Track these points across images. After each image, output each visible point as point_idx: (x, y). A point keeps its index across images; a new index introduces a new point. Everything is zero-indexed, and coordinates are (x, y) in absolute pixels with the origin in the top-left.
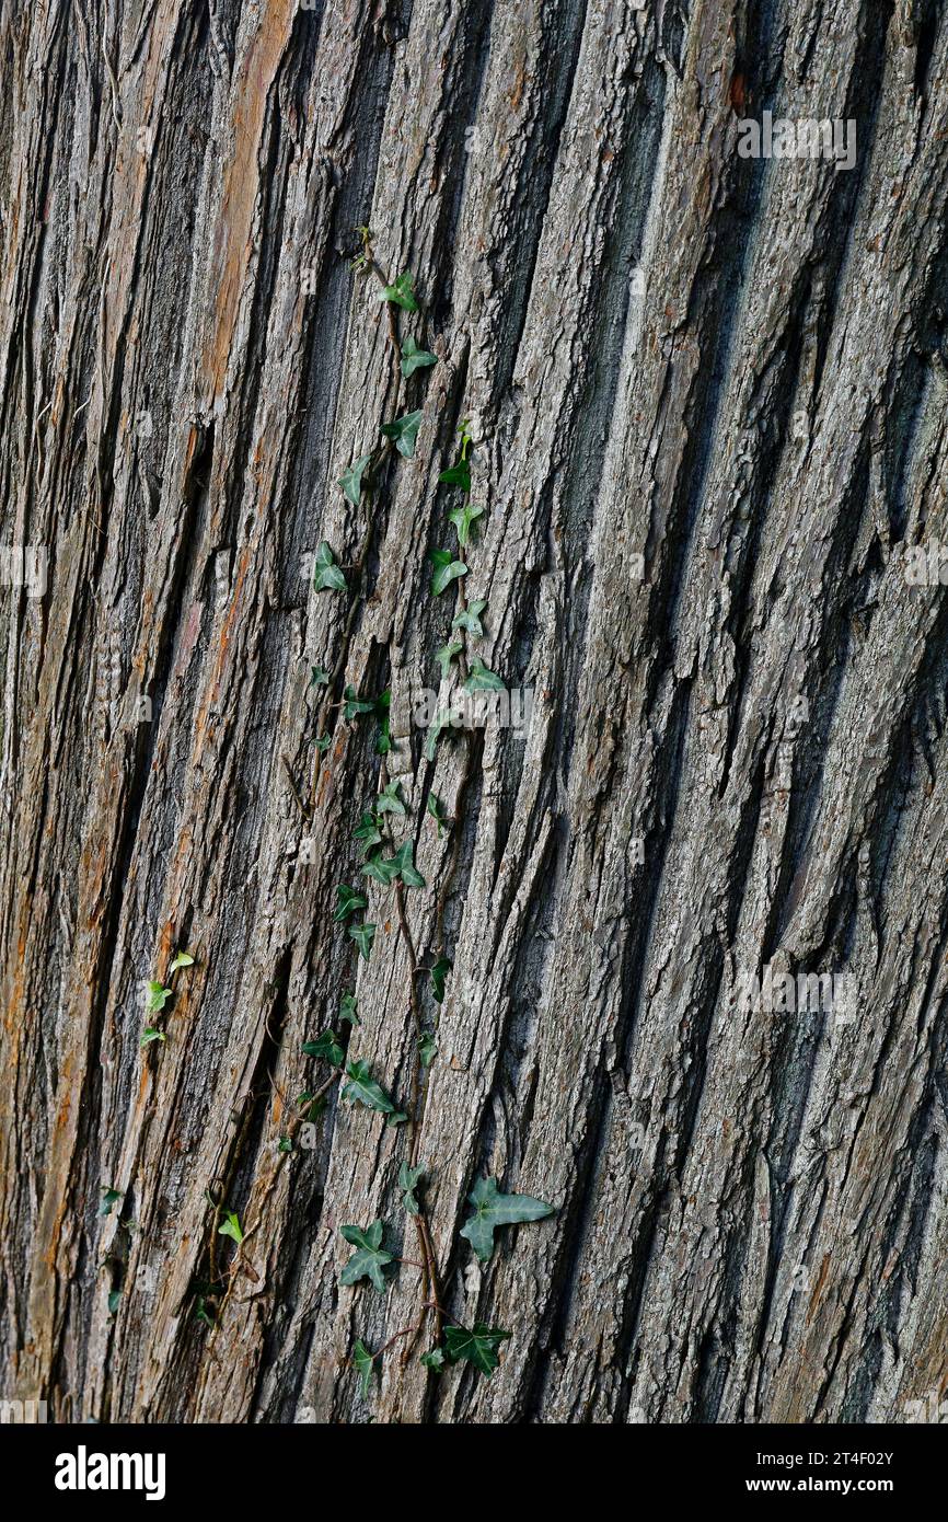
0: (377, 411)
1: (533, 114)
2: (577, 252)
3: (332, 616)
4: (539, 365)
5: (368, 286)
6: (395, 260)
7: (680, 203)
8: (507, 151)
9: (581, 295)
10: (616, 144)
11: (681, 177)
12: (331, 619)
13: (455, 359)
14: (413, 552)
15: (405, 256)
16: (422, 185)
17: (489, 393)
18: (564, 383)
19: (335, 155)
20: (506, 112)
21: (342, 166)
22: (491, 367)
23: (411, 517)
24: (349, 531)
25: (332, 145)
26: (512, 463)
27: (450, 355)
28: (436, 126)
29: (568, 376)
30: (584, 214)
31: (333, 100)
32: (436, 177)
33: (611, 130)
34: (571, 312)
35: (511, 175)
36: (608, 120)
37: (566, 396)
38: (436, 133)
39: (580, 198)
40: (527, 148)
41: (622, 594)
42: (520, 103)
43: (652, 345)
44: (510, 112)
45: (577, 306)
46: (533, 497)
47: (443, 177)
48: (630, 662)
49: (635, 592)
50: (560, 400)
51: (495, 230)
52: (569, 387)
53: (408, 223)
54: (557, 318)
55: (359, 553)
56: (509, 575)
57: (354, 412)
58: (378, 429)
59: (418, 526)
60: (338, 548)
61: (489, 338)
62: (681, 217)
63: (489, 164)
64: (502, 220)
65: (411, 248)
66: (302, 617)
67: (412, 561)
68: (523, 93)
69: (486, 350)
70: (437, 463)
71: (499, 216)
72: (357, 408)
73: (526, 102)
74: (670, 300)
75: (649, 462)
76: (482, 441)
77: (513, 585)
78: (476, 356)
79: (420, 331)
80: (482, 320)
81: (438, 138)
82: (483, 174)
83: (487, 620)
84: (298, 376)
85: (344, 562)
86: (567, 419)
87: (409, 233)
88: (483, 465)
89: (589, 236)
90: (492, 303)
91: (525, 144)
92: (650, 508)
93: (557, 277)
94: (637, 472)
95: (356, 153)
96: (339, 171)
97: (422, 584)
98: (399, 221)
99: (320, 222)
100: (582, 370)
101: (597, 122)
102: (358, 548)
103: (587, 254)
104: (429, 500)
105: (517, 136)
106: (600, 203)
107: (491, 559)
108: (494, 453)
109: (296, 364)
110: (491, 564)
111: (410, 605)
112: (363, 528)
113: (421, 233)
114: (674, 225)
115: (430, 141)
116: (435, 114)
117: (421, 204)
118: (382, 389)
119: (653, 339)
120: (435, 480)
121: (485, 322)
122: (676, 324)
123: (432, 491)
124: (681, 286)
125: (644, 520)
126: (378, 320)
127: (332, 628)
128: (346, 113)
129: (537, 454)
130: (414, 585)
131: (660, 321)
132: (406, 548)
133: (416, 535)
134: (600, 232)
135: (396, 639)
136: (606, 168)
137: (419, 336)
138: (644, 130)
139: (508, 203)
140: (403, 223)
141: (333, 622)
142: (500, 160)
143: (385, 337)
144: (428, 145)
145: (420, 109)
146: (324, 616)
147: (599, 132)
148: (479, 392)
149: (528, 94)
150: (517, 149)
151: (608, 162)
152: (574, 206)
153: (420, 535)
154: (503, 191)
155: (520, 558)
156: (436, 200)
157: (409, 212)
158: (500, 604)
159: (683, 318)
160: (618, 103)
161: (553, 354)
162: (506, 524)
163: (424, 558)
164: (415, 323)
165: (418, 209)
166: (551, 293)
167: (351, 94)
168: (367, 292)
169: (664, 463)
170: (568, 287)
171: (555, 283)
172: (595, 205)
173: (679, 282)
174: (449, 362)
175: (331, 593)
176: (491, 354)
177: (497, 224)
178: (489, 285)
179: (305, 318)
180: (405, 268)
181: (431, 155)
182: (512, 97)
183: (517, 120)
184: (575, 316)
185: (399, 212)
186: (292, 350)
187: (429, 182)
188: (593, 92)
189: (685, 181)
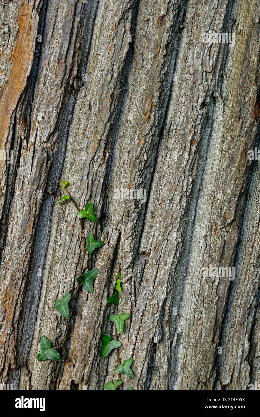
0: (73, 271)
1: (155, 123)
2: (179, 189)
3: (49, 372)
4: (160, 245)
5: (67, 210)
6: (84, 197)
7: (230, 164)
8: (143, 142)
9: (182, 210)
10: (198, 137)
11: (230, 152)
12: (48, 375)
13: (113, 242)
14: (94, 338)
15: (89, 194)
16: (97, 159)
17: (131, 258)
18: (173, 253)
19: (49, 145)
20: (142, 122)
21: (52, 150)
22: (132, 246)
23: (93, 322)
24: (58, 330)
25: (48, 140)
26: (145, 291)
27: (109, 241)
28: (106, 130)
29: (175, 249)
30: (183, 171)
31: (49, 118)
32: (104, 155)
33: (196, 131)
34: (177, 218)
35: (144, 153)
36: (194, 126)
37: (174, 259)
38: (106, 134)
39: (181, 164)
40: (152, 140)
41: (203, 351)
42: (149, 118)
43: (215, 232)
44: (144, 123)
45: (180, 215)
46: (158, 308)
47: (108, 155)
48: (206, 382)
49: (208, 349)
50: (171, 261)
51: (136, 180)
52: (175, 254)
53: (90, 179)
54: (169, 221)
55: (62, 340)
56: (145, 346)
57: (60, 272)
58: (73, 280)
59: (97, 326)
60: (53, 339)
61: (132, 232)
62: (231, 171)
63: (133, 148)
64: (139, 175)
65: (91, 190)
66: (29, 373)
67: (94, 343)
68: (151, 113)
69: (130, 238)
70: (105, 295)
71: (138, 173)
72: (61, 270)
73: (152, 118)
74: (226, 210)
75: (214, 288)
76: (126, 282)
77: (147, 350)
78: (124, 241)
79: (94, 230)
80: (129, 224)
81: (107, 136)
82: (129, 153)
83: (134, 368)
84: (29, 256)
85: (56, 346)
86: (173, 269)
87: (90, 183)
88: (128, 293)
89: (185, 182)
90: (133, 215)
91: (151, 138)
92: (216, 309)
93: (169, 202)
94: (209, 292)
95: (58, 144)
96: (51, 153)
97: (98, 353)
98: (86, 177)
99: (42, 179)
100: (180, 245)
101: (189, 127)
102: (62, 338)
103: (184, 190)
104: (102, 313)
105: (148, 134)
106: (190, 165)
107: (134, 338)
108: (133, 287)
109: (28, 250)
110: (134, 341)
111: (92, 364)
112: (65, 328)
113: (96, 183)
114: (227, 175)
115: (103, 137)
116: (106, 124)
117: (96, 168)
118: (75, 260)
119: (216, 229)
120: (105, 303)
121: (130, 225)
122: (229, 221)
123: (103, 308)
124: (231, 204)
125: (214, 315)
126: (74, 226)
127: (49, 378)
128: (56, 124)
129: (160, 287)
130: (95, 354)
131: (220, 221)
132: (91, 337)
133: (96, 330)
134: (191, 179)
135: (85, 381)
136: (193, 149)
137: (94, 233)
138: (207, 129)
139: (143, 167)
140: (88, 178)
141: (49, 375)
142: (139, 146)
143: (77, 235)
144: (101, 139)
145: (98, 122)
146: (45, 373)
147: (190, 131)
148: (126, 258)
149: (153, 114)
150: (147, 141)
151: (195, 146)
152: (178, 168)
153: (98, 330)
154: (140, 161)
155: (151, 338)
156: (104, 167)
157: (91, 173)
158: (141, 360)
159: (232, 218)
160: (199, 117)
161: (167, 239)
162: (141, 321)
163: (99, 341)
164: (92, 226)
165: (95, 171)
166: (166, 209)
167: (59, 115)
168: (67, 212)
169: (222, 286)
170: (175, 206)
171: (168, 204)
172: (188, 166)
173: (230, 202)
174: (110, 245)
175: (49, 361)
176: (132, 240)
177: (137, 177)
178: (133, 207)
179: (33, 227)
180: (88, 200)
181: (103, 145)
182: (145, 115)
183: (149, 127)
184: (178, 220)
185: (86, 173)
186: (26, 243)
187: (101, 157)
188: (187, 112)
189: (232, 154)
